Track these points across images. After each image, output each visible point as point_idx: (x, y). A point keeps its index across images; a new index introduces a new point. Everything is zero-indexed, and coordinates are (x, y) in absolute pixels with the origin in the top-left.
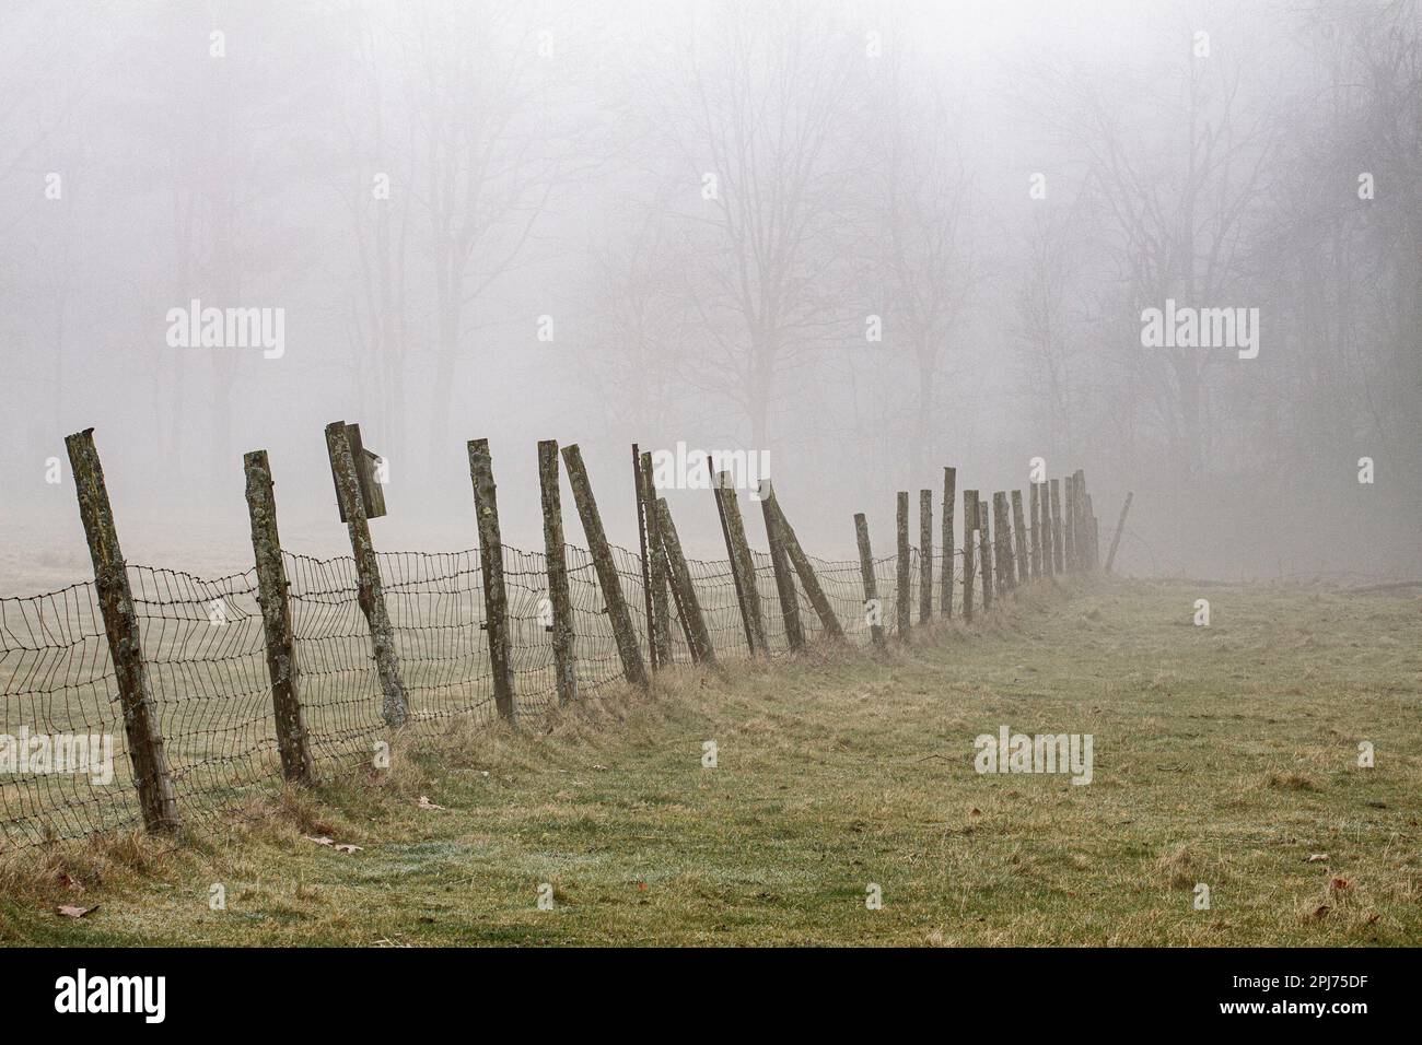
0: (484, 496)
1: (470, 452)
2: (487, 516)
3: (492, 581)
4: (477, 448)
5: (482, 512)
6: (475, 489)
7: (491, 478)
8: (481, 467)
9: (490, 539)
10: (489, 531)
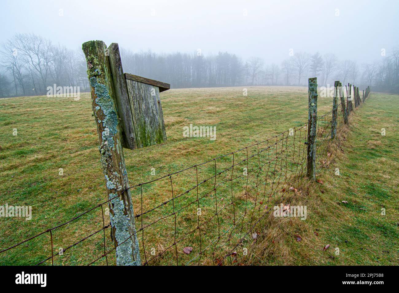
0: (312, 98)
1: (309, 82)
2: (312, 106)
3: (311, 129)
4: (312, 81)
5: (311, 104)
6: (309, 96)
7: (316, 92)
8: (313, 88)
9: (313, 115)
10: (312, 111)
